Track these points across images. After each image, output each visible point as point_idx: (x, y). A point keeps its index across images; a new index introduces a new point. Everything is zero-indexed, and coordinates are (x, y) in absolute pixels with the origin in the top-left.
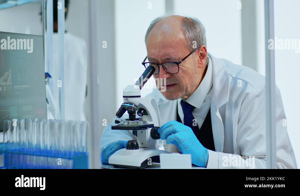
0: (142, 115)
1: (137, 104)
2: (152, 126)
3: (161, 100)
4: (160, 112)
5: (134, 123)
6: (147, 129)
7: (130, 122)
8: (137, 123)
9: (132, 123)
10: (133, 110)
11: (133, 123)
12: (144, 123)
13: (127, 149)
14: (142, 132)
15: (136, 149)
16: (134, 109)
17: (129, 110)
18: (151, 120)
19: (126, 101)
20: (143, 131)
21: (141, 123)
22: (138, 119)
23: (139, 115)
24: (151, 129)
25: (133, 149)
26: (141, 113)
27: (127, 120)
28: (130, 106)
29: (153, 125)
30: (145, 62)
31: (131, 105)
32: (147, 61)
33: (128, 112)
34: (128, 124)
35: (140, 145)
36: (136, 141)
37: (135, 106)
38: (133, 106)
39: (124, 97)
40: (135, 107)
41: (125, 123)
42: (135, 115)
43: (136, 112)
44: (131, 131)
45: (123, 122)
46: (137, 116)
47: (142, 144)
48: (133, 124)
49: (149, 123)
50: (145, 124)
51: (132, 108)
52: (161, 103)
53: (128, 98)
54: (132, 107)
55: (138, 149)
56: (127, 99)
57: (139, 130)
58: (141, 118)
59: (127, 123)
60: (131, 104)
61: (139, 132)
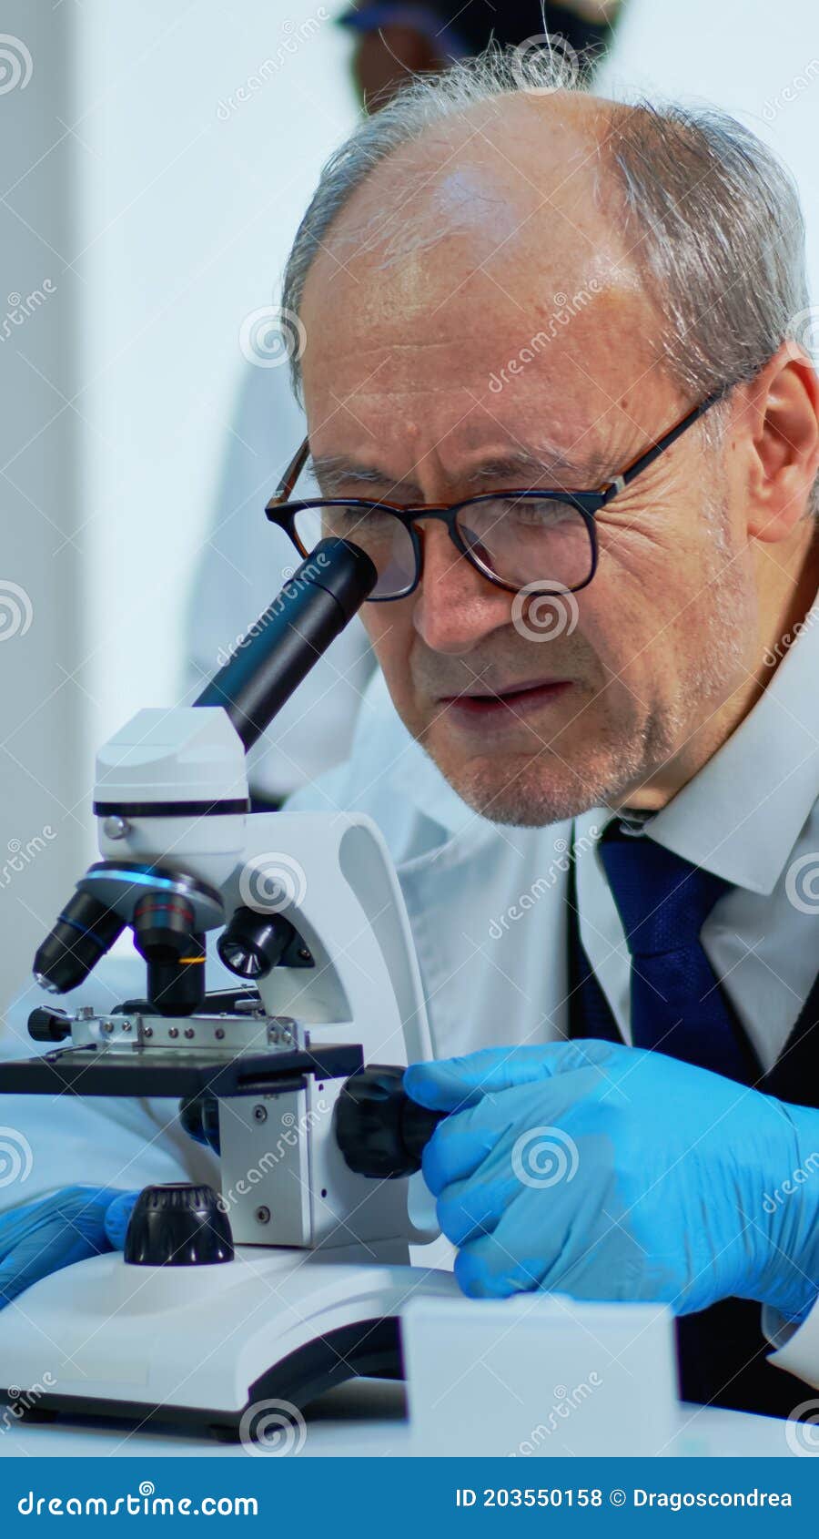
0: (263, 969)
1: (218, 875)
2: (345, 1060)
3: (430, 833)
4: (418, 933)
5: (190, 1035)
6: (304, 1085)
7: (159, 1025)
8: (220, 1035)
9: (174, 1034)
10: (177, 924)
11: (182, 1040)
12: (274, 1036)
13: (132, 1259)
14: (259, 1114)
15: (208, 1258)
16: (190, 910)
17: (147, 922)
18: (339, 1012)
19: (121, 848)
20: (269, 1102)
21: (252, 1040)
22: (225, 1003)
23: (240, 971)
24: (335, 1086)
25: (181, 1260)
26: (249, 948)
27: (129, 1008)
28: (158, 893)
29: (356, 1051)
30: (295, 497)
31: (165, 884)
32: (307, 488)
33: (139, 943)
34: (140, 1046)
35: (241, 1228)
36: (205, 1188)
37: (201, 886)
38: (182, 888)
39: (103, 809)
40: (199, 898)
41: (118, 1038)
42: (200, 967)
43: (213, 937)
44: (171, 1107)
45: (94, 1028)
46: (219, 979)
47: (263, 1215)
48: (184, 1047)
49: (325, 1035)
50: (284, 1048)
51: (170, 908)
52: (433, 855)
53: (137, 822)
54: (170, 895)
55: (229, 1257)
56: (129, 832)
57: (230, 1100)
58: (256, 995)
59: (133, 1039)
60: (163, 872)
61: (234, 1111)
